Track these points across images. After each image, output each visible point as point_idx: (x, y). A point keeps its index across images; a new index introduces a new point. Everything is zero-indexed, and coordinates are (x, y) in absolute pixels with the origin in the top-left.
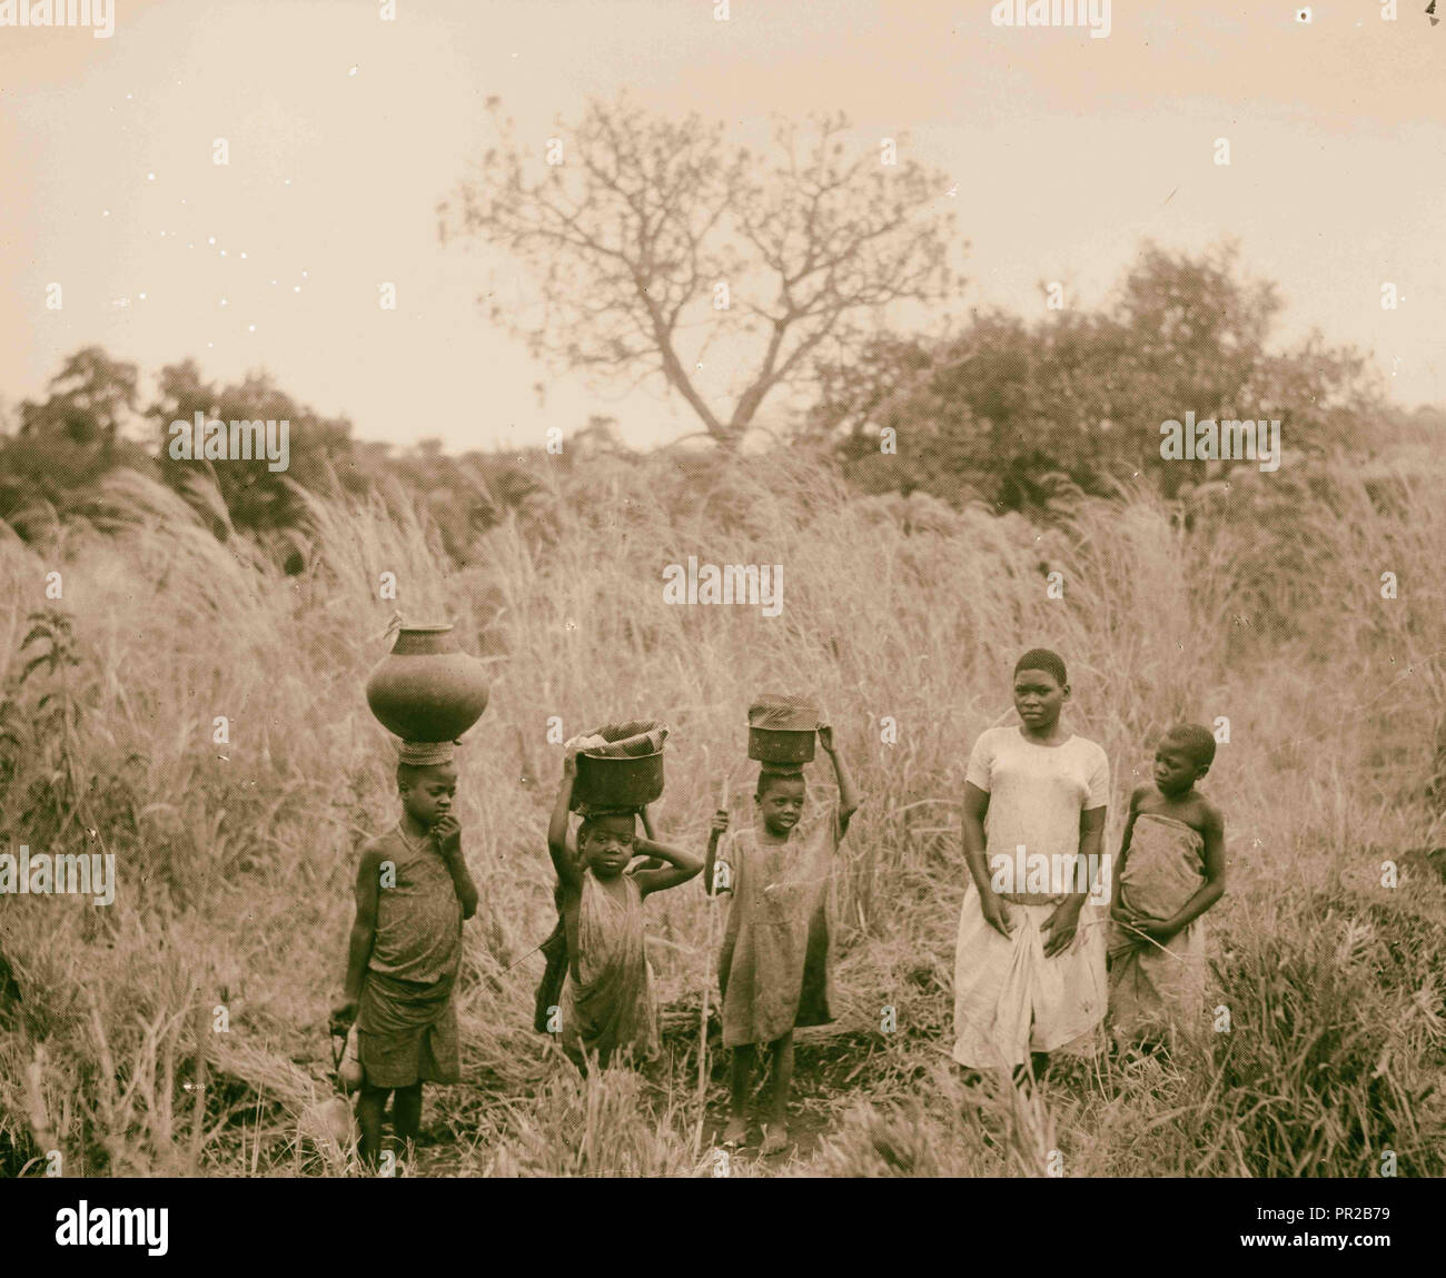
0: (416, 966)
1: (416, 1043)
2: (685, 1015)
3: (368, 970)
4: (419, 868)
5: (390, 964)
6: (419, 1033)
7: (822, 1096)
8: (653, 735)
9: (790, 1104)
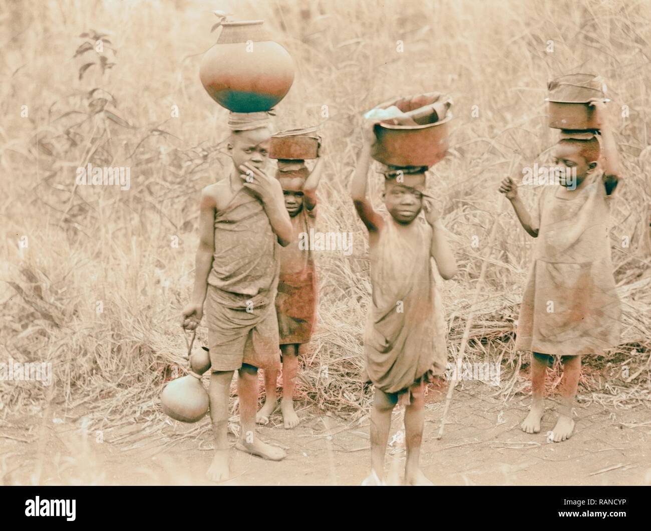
0: (240, 281)
1: (242, 340)
2: (501, 324)
3: (208, 284)
4: (240, 209)
5: (223, 279)
6: (245, 332)
7: (606, 392)
8: (438, 107)
9: (580, 398)
